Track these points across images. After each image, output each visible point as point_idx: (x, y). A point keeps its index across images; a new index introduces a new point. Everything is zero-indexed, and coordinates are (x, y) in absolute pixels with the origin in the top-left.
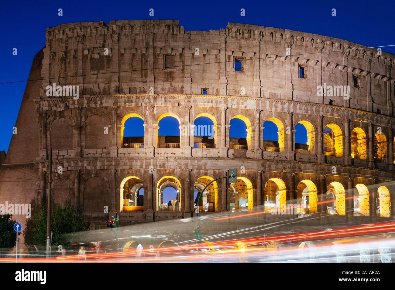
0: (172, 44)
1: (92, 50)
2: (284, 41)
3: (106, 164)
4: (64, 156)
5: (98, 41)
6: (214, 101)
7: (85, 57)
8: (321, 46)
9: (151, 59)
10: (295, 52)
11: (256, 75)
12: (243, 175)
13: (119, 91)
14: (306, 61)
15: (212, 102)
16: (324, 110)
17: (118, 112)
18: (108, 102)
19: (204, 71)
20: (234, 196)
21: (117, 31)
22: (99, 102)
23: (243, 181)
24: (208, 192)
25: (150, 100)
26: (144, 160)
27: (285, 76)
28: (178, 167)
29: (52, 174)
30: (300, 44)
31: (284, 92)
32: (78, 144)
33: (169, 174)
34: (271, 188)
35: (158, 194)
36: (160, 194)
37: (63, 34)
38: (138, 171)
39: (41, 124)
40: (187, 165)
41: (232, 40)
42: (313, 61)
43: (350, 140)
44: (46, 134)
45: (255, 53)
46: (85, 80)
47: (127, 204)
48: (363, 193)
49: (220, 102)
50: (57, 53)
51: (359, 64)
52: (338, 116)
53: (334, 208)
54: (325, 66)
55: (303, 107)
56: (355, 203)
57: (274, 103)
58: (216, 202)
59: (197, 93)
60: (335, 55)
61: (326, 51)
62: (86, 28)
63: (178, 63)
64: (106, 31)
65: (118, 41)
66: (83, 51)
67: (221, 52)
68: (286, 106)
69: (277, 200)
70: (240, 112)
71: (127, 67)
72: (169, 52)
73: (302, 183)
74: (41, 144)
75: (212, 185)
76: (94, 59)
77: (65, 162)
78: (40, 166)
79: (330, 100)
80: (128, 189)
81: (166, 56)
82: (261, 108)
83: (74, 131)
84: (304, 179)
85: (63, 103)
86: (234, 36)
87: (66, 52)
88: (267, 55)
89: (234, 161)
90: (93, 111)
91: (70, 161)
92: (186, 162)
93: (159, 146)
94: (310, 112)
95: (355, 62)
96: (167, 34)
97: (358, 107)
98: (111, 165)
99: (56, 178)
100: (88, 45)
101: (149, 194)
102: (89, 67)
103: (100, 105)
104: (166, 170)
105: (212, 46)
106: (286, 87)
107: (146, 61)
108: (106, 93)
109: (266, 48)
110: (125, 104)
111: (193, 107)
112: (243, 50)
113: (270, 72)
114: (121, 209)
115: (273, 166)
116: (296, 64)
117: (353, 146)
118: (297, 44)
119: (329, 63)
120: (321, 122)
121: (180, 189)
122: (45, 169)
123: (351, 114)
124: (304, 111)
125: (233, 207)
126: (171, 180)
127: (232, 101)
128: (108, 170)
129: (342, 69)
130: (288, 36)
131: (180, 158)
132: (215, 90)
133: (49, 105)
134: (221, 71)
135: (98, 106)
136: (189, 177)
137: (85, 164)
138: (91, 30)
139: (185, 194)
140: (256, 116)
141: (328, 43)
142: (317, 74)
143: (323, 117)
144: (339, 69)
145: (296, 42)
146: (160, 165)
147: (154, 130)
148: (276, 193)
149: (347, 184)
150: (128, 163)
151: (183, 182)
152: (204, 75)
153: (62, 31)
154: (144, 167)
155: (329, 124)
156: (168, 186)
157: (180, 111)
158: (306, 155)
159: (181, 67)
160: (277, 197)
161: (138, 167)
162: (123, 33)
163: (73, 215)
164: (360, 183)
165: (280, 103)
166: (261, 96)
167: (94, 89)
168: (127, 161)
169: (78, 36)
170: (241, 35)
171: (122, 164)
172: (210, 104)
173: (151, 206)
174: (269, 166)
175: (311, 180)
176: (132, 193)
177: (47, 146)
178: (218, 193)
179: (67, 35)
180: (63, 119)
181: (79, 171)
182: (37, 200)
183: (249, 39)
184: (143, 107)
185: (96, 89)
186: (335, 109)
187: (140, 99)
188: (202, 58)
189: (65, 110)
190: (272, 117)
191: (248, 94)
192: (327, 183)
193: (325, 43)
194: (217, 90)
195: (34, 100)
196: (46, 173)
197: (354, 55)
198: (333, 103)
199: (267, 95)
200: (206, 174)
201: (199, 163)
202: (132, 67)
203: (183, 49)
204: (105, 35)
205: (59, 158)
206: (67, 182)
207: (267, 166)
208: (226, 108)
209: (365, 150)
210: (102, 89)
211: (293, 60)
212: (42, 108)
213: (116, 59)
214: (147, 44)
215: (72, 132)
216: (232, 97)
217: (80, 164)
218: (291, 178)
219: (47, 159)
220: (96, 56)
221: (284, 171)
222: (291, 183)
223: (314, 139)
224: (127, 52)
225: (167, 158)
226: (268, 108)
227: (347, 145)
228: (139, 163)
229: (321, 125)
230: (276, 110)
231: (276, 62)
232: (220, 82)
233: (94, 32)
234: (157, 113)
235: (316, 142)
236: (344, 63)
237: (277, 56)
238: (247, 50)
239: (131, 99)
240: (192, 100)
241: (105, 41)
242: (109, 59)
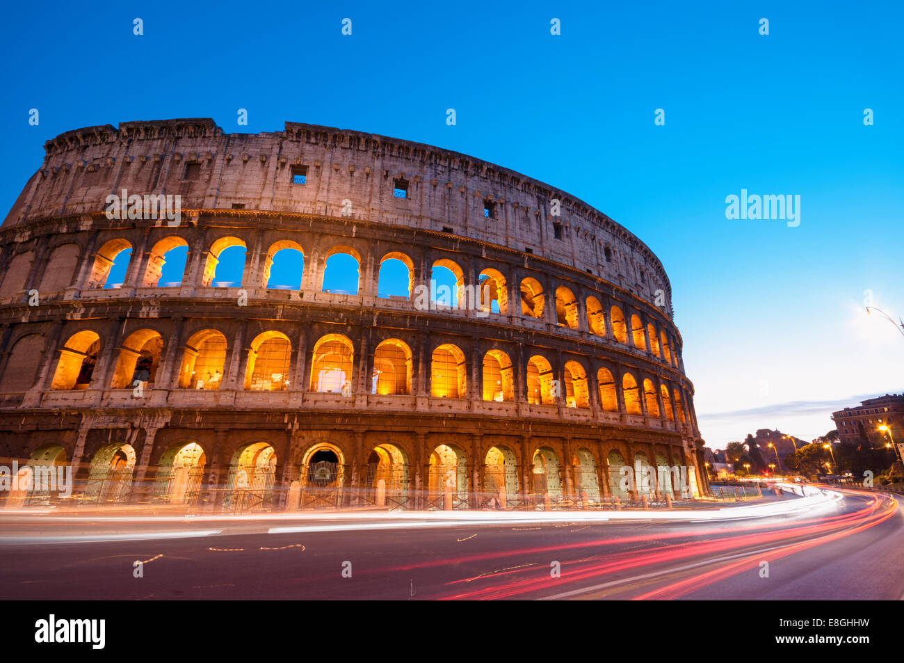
0: (200, 149)
1: (92, 161)
2: (371, 150)
5: (102, 151)
7: (79, 170)
9: (167, 165)
10: (388, 163)
11: (323, 189)
17: (97, 238)
19: (241, 182)
21: (129, 137)
27: (371, 192)
30: (396, 155)
31: (367, 212)
37: (65, 147)
41: (291, 145)
51: (494, 189)
52: (456, 250)
62: (91, 136)
63: (203, 172)
64: (115, 137)
65: (127, 147)
66: (78, 164)
67: (271, 159)
71: (130, 179)
72: (194, 158)
81: (188, 163)
86: (295, 140)
87: (60, 168)
95: (488, 185)
96: (196, 138)
100: (89, 155)
102: (80, 182)
106: (370, 205)
107: (159, 170)
108: (91, 213)
109: (342, 157)
112: (305, 158)
113: (346, 186)
118: (393, 154)
132: (253, 206)
134: (268, 181)
138: (96, 138)
143: (429, 248)
145: (391, 152)
152: (240, 186)
155: (442, 259)
158: (398, 301)
159: (207, 177)
164: (495, 348)
170: (306, 139)
175: (403, 340)
183: (317, 144)
188: (242, 166)
192: (431, 346)
194: (257, 206)
197: (484, 176)
202: (137, 179)
203: (215, 154)
204: (112, 142)
213: (117, 170)
214: (165, 150)
221: (351, 323)
224: (135, 160)
231: (356, 174)
232: (263, 195)
236: (468, 185)
238: (312, 158)
242: (109, 169)
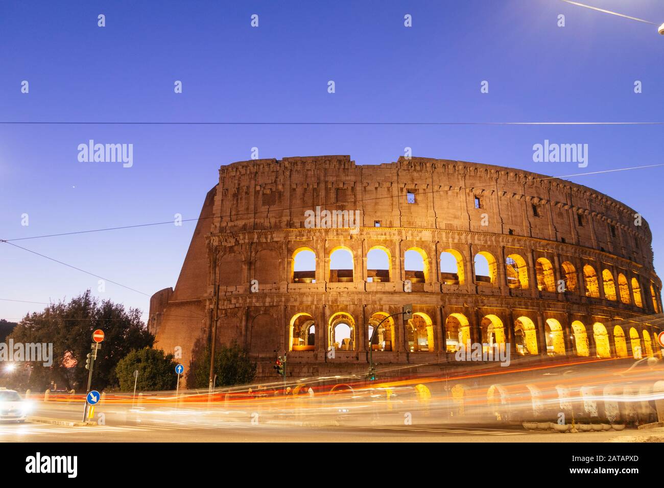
0: (344, 178)
1: (264, 186)
2: (457, 173)
3: (275, 301)
4: (232, 292)
5: (270, 177)
6: (387, 234)
7: (257, 193)
8: (495, 176)
9: (322, 193)
10: (469, 182)
11: (431, 206)
12: (422, 310)
13: (290, 225)
14: (481, 191)
15: (385, 234)
16: (505, 240)
17: (289, 246)
18: (278, 237)
19: (376, 204)
20: (412, 334)
21: (289, 168)
22: (269, 236)
23: (421, 317)
24: (384, 329)
25: (322, 234)
26: (315, 296)
27: (461, 206)
28: (351, 303)
29: (218, 311)
30: (473, 175)
31: (460, 222)
32: (247, 279)
33: (342, 310)
34: (453, 324)
35: (331, 332)
36: (332, 332)
37: (236, 171)
38: (309, 308)
39: (210, 260)
40: (360, 300)
41: (404, 173)
42: (488, 191)
43: (535, 271)
44: (215, 270)
45: (428, 185)
46: (257, 215)
47: (297, 343)
48: (556, 329)
49: (394, 234)
50: (229, 190)
51: (537, 193)
52: (520, 246)
53: (524, 346)
54: (502, 196)
55: (482, 238)
56: (547, 341)
57: (451, 234)
58: (393, 340)
59: (370, 226)
60: (511, 184)
61: (501, 181)
62: (259, 165)
63: (349, 197)
64: (278, 168)
65: (290, 176)
66: (255, 188)
67: (393, 185)
68: (463, 237)
69: (460, 338)
70: (415, 244)
71: (298, 202)
72: (341, 186)
73: (486, 319)
74: (210, 280)
75: (388, 322)
76: (266, 194)
77: (233, 298)
78: (208, 303)
79: (510, 230)
80: (299, 327)
81: (337, 190)
82: (437, 240)
83: (244, 266)
84: (489, 314)
85: (234, 238)
86: (406, 169)
87: (238, 189)
88: (440, 186)
89: (410, 295)
90: (264, 245)
91: (238, 297)
92: (359, 297)
93: (331, 281)
94: (489, 243)
95: (533, 191)
96: (339, 169)
97: (541, 236)
98: (281, 301)
99: (223, 315)
100: (261, 180)
101: (321, 331)
102: (260, 202)
103: (271, 240)
104: (338, 306)
105: (383, 178)
106: (462, 217)
107: (318, 196)
108: (277, 227)
109: (439, 180)
110: (296, 238)
111: (366, 241)
112: (416, 183)
113: (445, 203)
114: (291, 349)
115: (454, 300)
116: (471, 194)
117: (539, 277)
118: (471, 174)
119: (505, 192)
120: (502, 253)
121: (354, 326)
122: (212, 306)
123: (533, 244)
124: (483, 242)
125: (412, 345)
126: (344, 316)
127: (406, 232)
128: (277, 306)
129: (519, 199)
130: (460, 167)
131: (353, 293)
132: (388, 223)
133: (220, 241)
134: (394, 203)
135: (269, 241)
136: (363, 313)
137: (254, 300)
138: (263, 167)
139: (359, 332)
140: (432, 248)
141: (503, 173)
142: (494, 204)
143: (504, 247)
144: (517, 198)
145: (470, 173)
146: (332, 301)
147: (326, 264)
148: (459, 330)
149: (537, 319)
150: (299, 299)
151: (356, 318)
152: (376, 207)
153: (235, 169)
154: (315, 303)
155: (510, 254)
156: (340, 322)
157: (353, 244)
158: (488, 287)
159: (353, 200)
160: (460, 334)
161: (309, 303)
162: (295, 169)
163: (239, 356)
164: (551, 317)
165: (456, 234)
166: (436, 228)
167: (265, 223)
168: (298, 296)
169: (251, 173)
170: (413, 168)
171: (292, 300)
172: (384, 236)
173: (322, 346)
174: (449, 301)
175: (496, 315)
176: (302, 331)
177: (215, 282)
178: (395, 331)
179: (240, 173)
180: (233, 254)
181: (247, 308)
182: (203, 339)
183: (421, 171)
184: (315, 241)
185: (267, 224)
186: (516, 240)
187: (312, 232)
188: (375, 191)
189: (235, 245)
190: (449, 248)
191: (423, 225)
192: (513, 318)
193: (500, 173)
194: (391, 222)
195: (205, 236)
196: (213, 310)
197: (531, 184)
198: (513, 233)
199: (443, 227)
200: (381, 310)
201: (373, 298)
202: (304, 201)
203: (355, 183)
204: (277, 171)
205: (227, 294)
206: (234, 319)
207: (447, 300)
208: (400, 240)
209: (553, 281)
210: (273, 224)
211: (468, 190)
212: (213, 244)
213: (287, 194)
214: (319, 179)
215: (242, 267)
216: (406, 229)
217: (248, 300)
218: (474, 313)
219: (215, 295)
220: (268, 192)
221: (465, 305)
222: (474, 318)
223: (496, 270)
224: (298, 187)
225: (339, 293)
226: (444, 239)
227: (532, 276)
228: (310, 299)
229: (502, 256)
230: (453, 241)
231: (450, 193)
232: (393, 214)
233: (267, 169)
234: (329, 246)
235: (499, 274)
236: (521, 193)
237: (451, 187)
238: (420, 182)
239: (303, 233)
240: (364, 233)
241: (277, 178)
242: (280, 194)
